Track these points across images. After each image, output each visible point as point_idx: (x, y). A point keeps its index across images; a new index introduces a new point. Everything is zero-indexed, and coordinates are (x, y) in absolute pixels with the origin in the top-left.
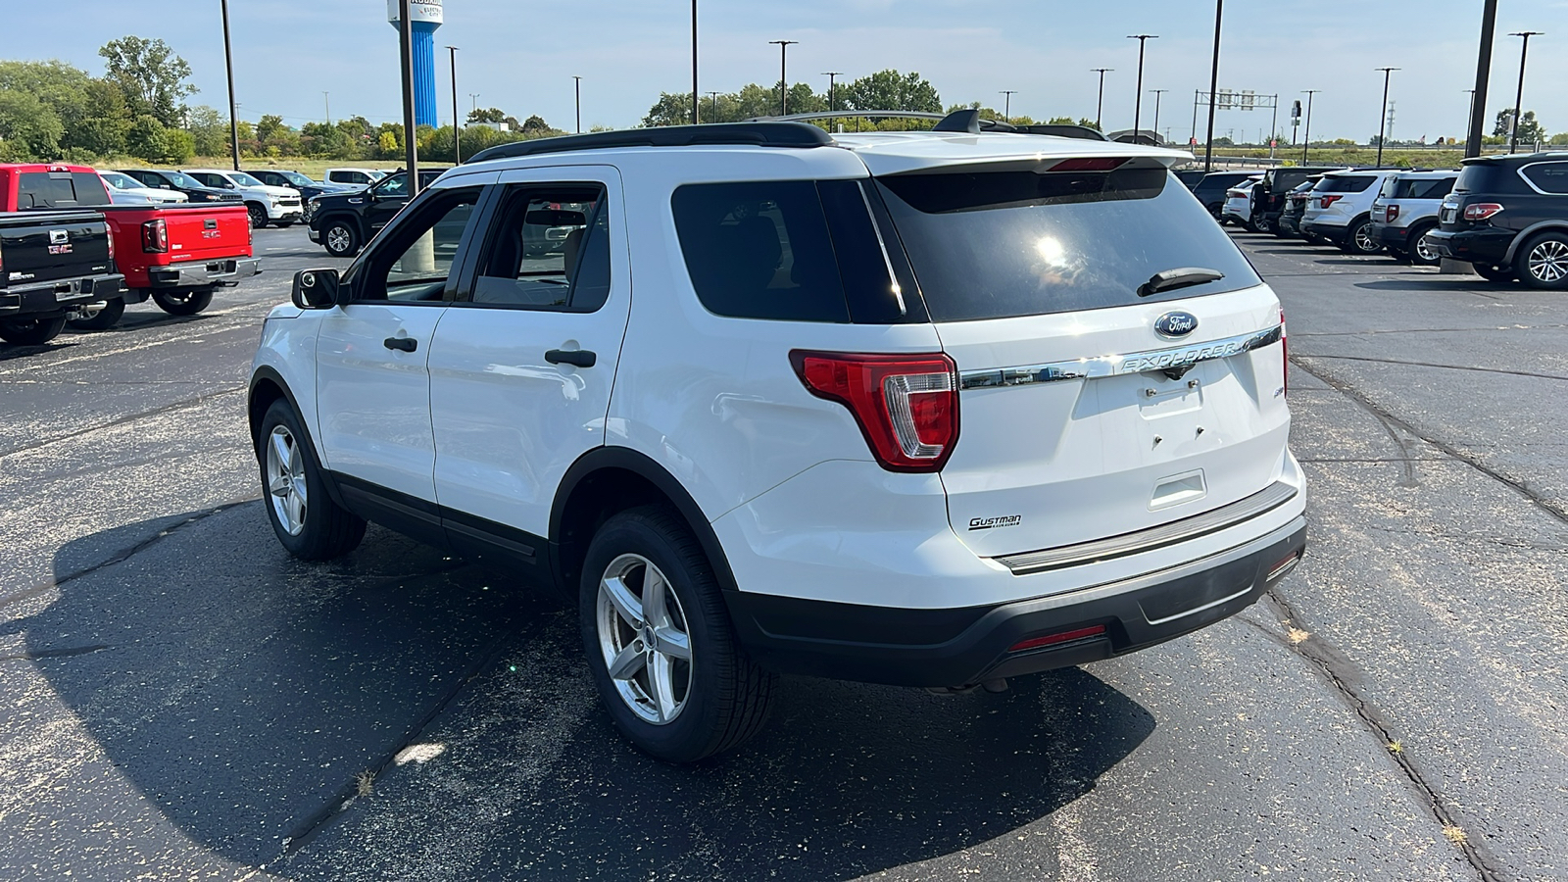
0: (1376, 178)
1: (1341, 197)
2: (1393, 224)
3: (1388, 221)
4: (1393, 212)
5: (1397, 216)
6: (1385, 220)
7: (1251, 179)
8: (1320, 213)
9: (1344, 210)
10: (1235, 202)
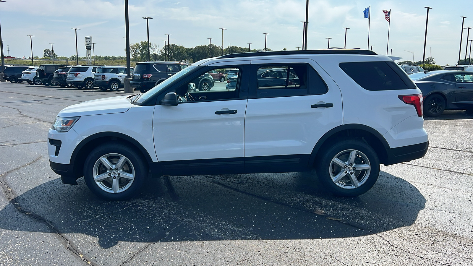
0: (88, 68)
1: (80, 73)
2: (104, 81)
3: (102, 80)
4: (104, 77)
5: (105, 78)
6: (101, 79)
7: (30, 68)
8: (75, 78)
9: (81, 77)
10: (27, 75)
